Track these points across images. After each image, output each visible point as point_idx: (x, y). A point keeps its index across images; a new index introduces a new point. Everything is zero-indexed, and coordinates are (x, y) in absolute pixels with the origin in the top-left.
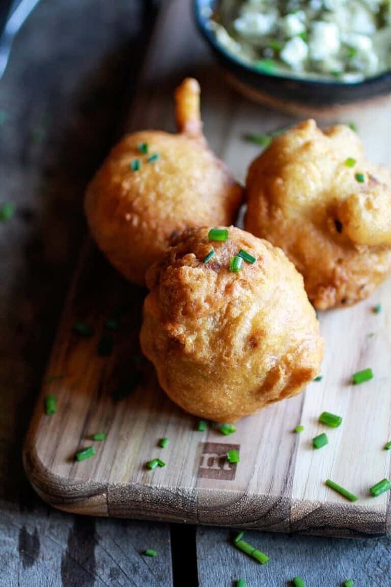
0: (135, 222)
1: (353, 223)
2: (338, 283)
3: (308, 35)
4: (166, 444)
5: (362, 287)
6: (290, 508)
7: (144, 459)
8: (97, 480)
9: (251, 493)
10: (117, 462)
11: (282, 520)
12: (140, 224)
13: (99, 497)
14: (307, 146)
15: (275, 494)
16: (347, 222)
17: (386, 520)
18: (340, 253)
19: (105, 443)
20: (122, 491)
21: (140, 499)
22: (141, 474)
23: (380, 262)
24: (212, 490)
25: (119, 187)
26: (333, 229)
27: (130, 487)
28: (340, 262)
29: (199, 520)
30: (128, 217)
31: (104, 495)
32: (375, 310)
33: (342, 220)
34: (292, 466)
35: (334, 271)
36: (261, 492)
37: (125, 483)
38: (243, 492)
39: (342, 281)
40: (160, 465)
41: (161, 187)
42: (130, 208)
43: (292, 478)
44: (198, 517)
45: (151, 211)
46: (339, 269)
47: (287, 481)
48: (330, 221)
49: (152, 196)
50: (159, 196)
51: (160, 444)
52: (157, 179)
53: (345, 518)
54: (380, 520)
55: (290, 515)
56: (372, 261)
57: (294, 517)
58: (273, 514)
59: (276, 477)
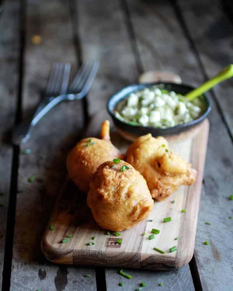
0: (86, 163)
1: (164, 162)
2: (159, 187)
3: (149, 115)
4: (95, 238)
5: (167, 190)
6: (140, 256)
7: (87, 242)
8: (69, 248)
9: (126, 251)
10: (77, 243)
11: (137, 261)
12: (88, 164)
13: (70, 254)
14: (148, 139)
15: (135, 251)
16: (162, 162)
17: (175, 260)
18: (159, 176)
19: (72, 238)
20: (79, 251)
21: (85, 254)
22: (85, 247)
23: (174, 181)
24: (112, 250)
25: (80, 152)
26: (157, 166)
27: (81, 250)
28: (159, 179)
29: (107, 263)
30: (83, 162)
31: (72, 253)
32: (173, 202)
33: (160, 163)
34: (141, 244)
35: (157, 182)
36: (130, 251)
37: (80, 249)
38: (124, 251)
39: (160, 187)
40: (93, 244)
41: (96, 152)
42: (84, 158)
43: (141, 248)
44: (106, 261)
45: (92, 159)
46: (159, 182)
47: (140, 248)
48: (156, 163)
49: (92, 155)
50: (95, 155)
51: (93, 239)
52: (94, 149)
53: (160, 259)
54: (173, 260)
55: (140, 259)
56: (171, 180)
57: (142, 259)
58: (134, 258)
59: (135, 247)
